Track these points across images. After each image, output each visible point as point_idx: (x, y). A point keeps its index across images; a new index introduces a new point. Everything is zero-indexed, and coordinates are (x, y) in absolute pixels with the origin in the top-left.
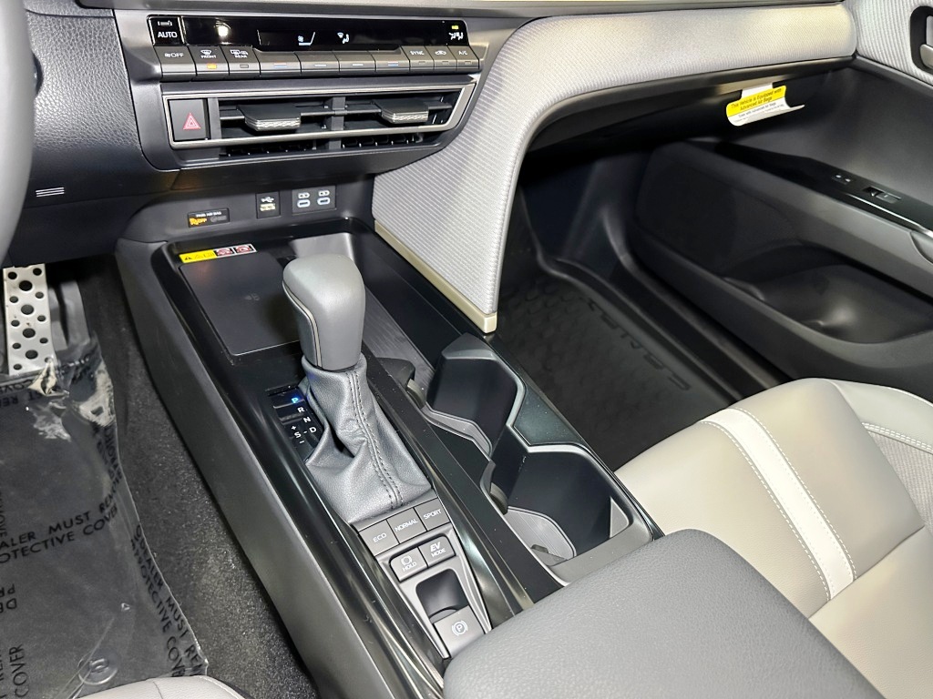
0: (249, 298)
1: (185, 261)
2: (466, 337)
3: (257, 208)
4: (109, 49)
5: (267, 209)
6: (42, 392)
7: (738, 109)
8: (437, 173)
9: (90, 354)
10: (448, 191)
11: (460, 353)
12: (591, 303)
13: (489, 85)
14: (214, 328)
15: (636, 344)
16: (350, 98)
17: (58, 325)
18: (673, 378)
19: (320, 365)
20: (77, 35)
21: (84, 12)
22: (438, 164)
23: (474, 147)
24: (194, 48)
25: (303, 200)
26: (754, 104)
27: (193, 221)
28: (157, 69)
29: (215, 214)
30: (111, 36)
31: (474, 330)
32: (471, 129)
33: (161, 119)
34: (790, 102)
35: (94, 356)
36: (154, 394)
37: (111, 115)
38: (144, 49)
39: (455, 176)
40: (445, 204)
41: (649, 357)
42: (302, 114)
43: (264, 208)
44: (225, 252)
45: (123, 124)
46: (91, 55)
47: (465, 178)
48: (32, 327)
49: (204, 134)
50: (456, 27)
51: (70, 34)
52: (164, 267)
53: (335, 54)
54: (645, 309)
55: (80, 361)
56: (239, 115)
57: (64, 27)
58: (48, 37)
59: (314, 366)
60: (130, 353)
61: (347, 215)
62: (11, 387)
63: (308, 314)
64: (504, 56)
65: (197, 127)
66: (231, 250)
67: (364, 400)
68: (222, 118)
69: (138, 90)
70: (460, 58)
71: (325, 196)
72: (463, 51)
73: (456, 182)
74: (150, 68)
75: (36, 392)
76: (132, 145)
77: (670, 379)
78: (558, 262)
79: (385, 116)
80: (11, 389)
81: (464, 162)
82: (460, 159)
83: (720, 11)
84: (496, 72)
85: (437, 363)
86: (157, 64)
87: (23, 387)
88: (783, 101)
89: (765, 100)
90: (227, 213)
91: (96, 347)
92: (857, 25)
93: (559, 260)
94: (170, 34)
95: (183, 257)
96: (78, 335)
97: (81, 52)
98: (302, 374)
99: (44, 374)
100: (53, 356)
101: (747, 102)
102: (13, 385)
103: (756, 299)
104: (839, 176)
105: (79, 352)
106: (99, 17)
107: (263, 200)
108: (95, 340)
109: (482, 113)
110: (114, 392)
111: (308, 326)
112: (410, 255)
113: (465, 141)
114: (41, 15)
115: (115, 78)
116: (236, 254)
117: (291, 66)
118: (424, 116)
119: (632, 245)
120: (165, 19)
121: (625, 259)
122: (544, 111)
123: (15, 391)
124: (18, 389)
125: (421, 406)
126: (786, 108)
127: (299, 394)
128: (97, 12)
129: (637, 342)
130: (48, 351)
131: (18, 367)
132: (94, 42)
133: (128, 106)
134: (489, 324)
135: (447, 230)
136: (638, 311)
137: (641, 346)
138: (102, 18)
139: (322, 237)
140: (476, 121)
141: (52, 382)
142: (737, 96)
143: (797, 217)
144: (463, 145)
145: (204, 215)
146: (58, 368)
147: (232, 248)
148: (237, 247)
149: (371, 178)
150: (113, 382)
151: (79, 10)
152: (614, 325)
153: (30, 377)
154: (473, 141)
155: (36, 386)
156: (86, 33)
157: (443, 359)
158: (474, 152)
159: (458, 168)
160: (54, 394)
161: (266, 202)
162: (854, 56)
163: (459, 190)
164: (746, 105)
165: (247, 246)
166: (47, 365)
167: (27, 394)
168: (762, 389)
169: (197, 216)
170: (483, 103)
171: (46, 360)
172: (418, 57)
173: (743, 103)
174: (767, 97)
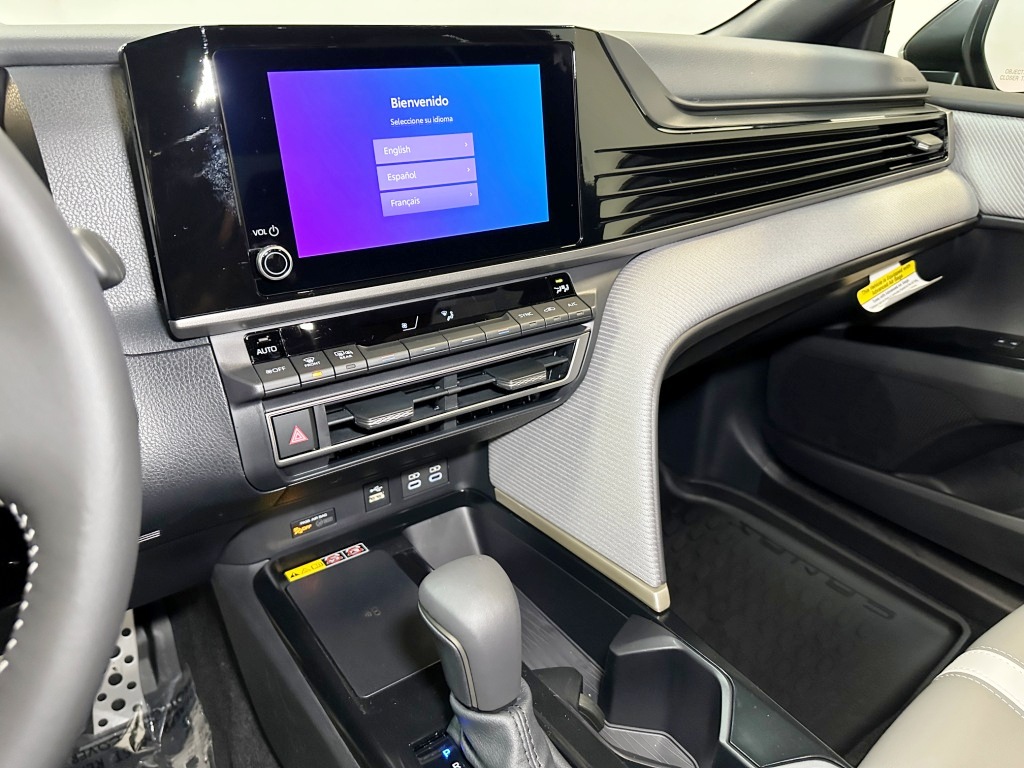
0: (368, 614)
1: (291, 580)
2: (634, 621)
3: (366, 500)
4: (206, 378)
5: (377, 499)
6: (130, 749)
7: (870, 294)
8: (560, 428)
9: (183, 692)
10: (578, 447)
11: (633, 644)
12: (744, 527)
13: (604, 329)
14: (333, 662)
15: (812, 570)
16: (462, 375)
17: (147, 662)
18: (869, 605)
19: (475, 705)
20: (172, 370)
21: (179, 345)
22: (561, 419)
23: (599, 395)
24: (296, 359)
25: (414, 482)
26: (886, 286)
27: (297, 531)
28: (259, 389)
29: (320, 517)
30: (208, 363)
31: (643, 610)
32: (593, 377)
33: (265, 438)
34: (923, 275)
35: (188, 694)
36: (265, 747)
37: (210, 445)
38: (244, 370)
39: (582, 429)
40: (577, 461)
41: (831, 583)
42: (414, 401)
43: (374, 498)
44: (335, 559)
45: (224, 453)
46: (188, 388)
47: (595, 430)
48: (119, 671)
49: (312, 445)
50: (560, 281)
51: (165, 370)
52: (269, 591)
53: (442, 334)
54: (810, 525)
55: (172, 703)
56: (347, 417)
57: (159, 364)
58: (142, 377)
59: (468, 708)
60: (232, 695)
61: (462, 487)
62: (96, 749)
63: (454, 643)
64: (614, 298)
65: (304, 438)
66: (341, 555)
67: (538, 744)
68: (330, 423)
69: (239, 414)
70: (571, 309)
71: (436, 473)
72: (571, 303)
73: (585, 435)
74: (252, 389)
75: (125, 751)
76: (234, 473)
77: (867, 607)
78: (690, 484)
79: (501, 384)
80: (96, 752)
81: (592, 413)
82: (584, 409)
83: (827, 203)
84: (609, 316)
85: (605, 660)
86: (258, 383)
87: (109, 746)
88: (915, 276)
89: (896, 279)
90: (334, 514)
91: (189, 683)
92: (972, 185)
93: (693, 481)
94: (270, 349)
95: (288, 574)
96: (169, 672)
97: (177, 385)
98: (450, 714)
99: (133, 726)
100: (142, 702)
101: (877, 285)
102: (99, 746)
103: (941, 494)
104: (1002, 341)
105: (171, 692)
106: (194, 347)
107: (372, 491)
108: (188, 674)
109: (602, 360)
110: (213, 740)
111: (456, 658)
112: (537, 520)
113: (588, 391)
114: (134, 356)
115: (214, 406)
116: (347, 559)
117: (400, 355)
118: (542, 376)
119: (774, 453)
120: (263, 334)
121: (770, 469)
122: (671, 345)
123: (100, 753)
124: (102, 750)
125: (599, 727)
126: (922, 284)
127: (450, 742)
128: (192, 342)
129: (812, 566)
130: (136, 697)
131: (103, 723)
132: (190, 373)
133: (229, 432)
134: (659, 599)
135: (584, 490)
136: (802, 528)
137: (818, 570)
138: (198, 347)
139: (437, 518)
140: (596, 368)
141: (141, 734)
142: (866, 282)
143: (967, 394)
144: (586, 395)
145: (308, 521)
146: (146, 717)
147: (341, 552)
148: (347, 550)
149: (485, 445)
150: (211, 728)
151: (174, 343)
152: (781, 551)
153: (116, 734)
154: (597, 389)
155: (124, 743)
156: (181, 365)
157: (613, 656)
158: (601, 401)
159: (585, 420)
160: (144, 750)
161: (375, 492)
162: (979, 216)
163: (591, 444)
164: (877, 288)
165: (357, 546)
166: (136, 714)
167: (113, 755)
168: (1005, 614)
169: (302, 523)
170: (602, 349)
171: (135, 709)
172: (528, 318)
173: (873, 287)
174: (897, 276)
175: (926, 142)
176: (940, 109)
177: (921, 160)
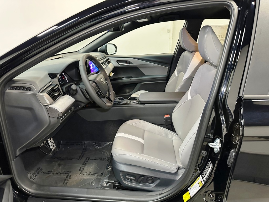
126: (113, 73)
175: (109, 61)
176: (108, 57)
177: (109, 63)
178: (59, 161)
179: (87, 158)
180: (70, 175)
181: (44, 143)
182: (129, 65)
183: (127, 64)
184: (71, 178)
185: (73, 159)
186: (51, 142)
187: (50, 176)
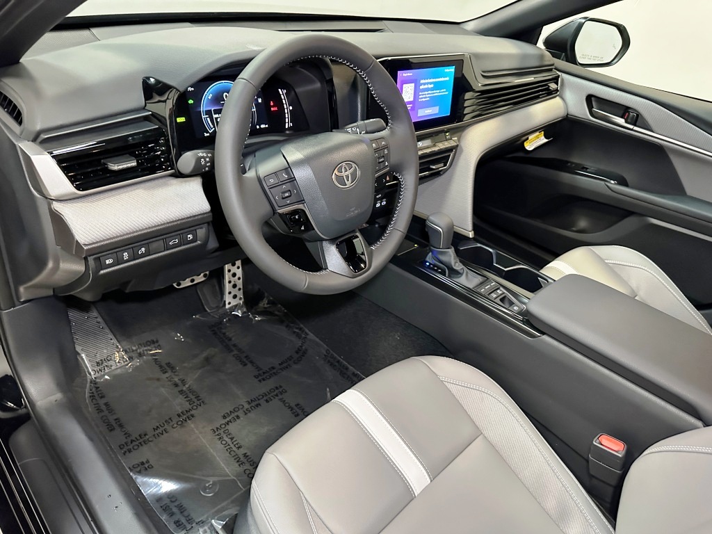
7: (528, 144)
11: (465, 246)
13: (458, 151)
19: (441, 247)
23: (455, 173)
26: (534, 141)
31: (467, 237)
32: (453, 167)
34: (546, 137)
79: (431, 167)
84: (460, 147)
88: (543, 137)
89: (537, 139)
92: (566, 103)
100: (242, 296)
109: (457, 161)
113: (451, 172)
118: (441, 165)
126: (546, 140)
131: (230, 304)
134: (471, 235)
140: (455, 164)
142: (528, 139)
154: (454, 171)
162: (568, 114)
164: (531, 141)
170: (457, 158)
173: (529, 141)
174: (537, 137)
175: (553, 86)
176: (558, 72)
177: (550, 94)
178: (216, 350)
179: (281, 387)
180: (192, 412)
181: (192, 281)
182: (631, 127)
183: (626, 122)
184: (185, 426)
185: (249, 365)
186: (233, 283)
187: (158, 380)
